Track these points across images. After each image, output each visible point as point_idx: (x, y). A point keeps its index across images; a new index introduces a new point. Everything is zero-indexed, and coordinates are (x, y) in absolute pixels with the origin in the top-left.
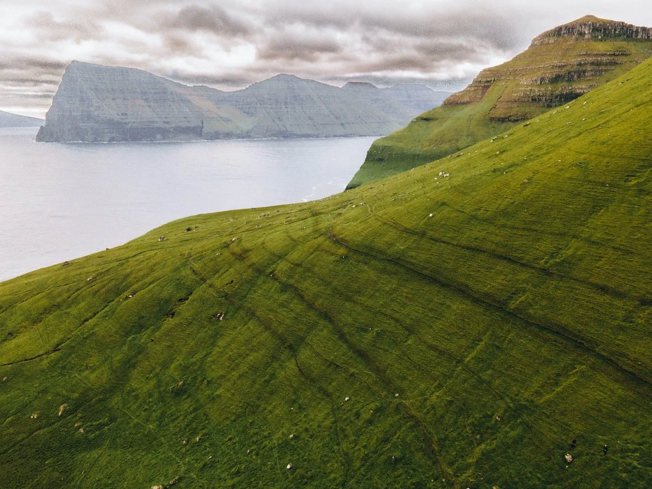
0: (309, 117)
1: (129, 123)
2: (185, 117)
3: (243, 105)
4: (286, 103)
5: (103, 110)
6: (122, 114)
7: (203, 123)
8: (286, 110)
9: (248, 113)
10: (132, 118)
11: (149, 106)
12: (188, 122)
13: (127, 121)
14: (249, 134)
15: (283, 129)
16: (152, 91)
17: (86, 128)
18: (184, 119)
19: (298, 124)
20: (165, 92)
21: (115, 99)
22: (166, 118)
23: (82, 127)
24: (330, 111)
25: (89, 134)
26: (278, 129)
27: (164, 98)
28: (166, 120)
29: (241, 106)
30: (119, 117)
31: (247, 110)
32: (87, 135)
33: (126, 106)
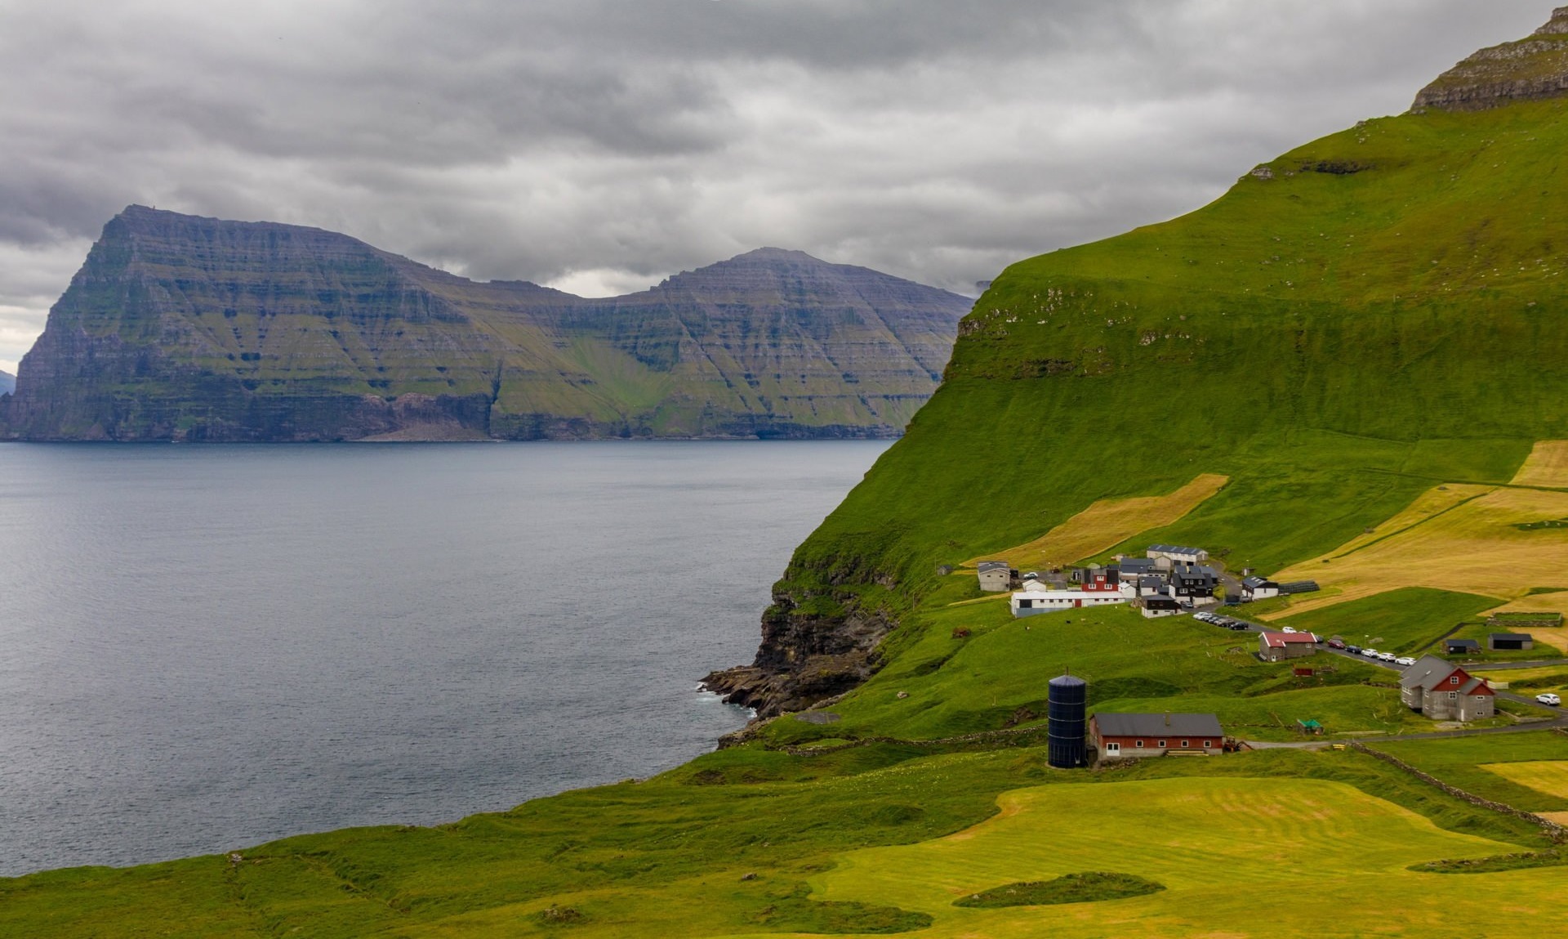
0: (846, 376)
1: (260, 382)
2: (441, 369)
3: (637, 338)
4: (774, 332)
5: (187, 344)
6: (245, 357)
7: (497, 387)
8: (771, 352)
9: (650, 362)
10: (274, 369)
11: (335, 334)
12: (451, 382)
13: (257, 376)
14: (648, 424)
15: (758, 409)
16: (353, 291)
17: (126, 397)
18: (439, 374)
19: (810, 394)
20: (391, 293)
21: (235, 314)
22: (381, 369)
23: (116, 396)
24: (916, 358)
25: (131, 417)
26: (743, 410)
27: (384, 312)
28: (380, 376)
29: (630, 342)
30: (231, 363)
31: (649, 354)
32: (126, 420)
33: (263, 334)
